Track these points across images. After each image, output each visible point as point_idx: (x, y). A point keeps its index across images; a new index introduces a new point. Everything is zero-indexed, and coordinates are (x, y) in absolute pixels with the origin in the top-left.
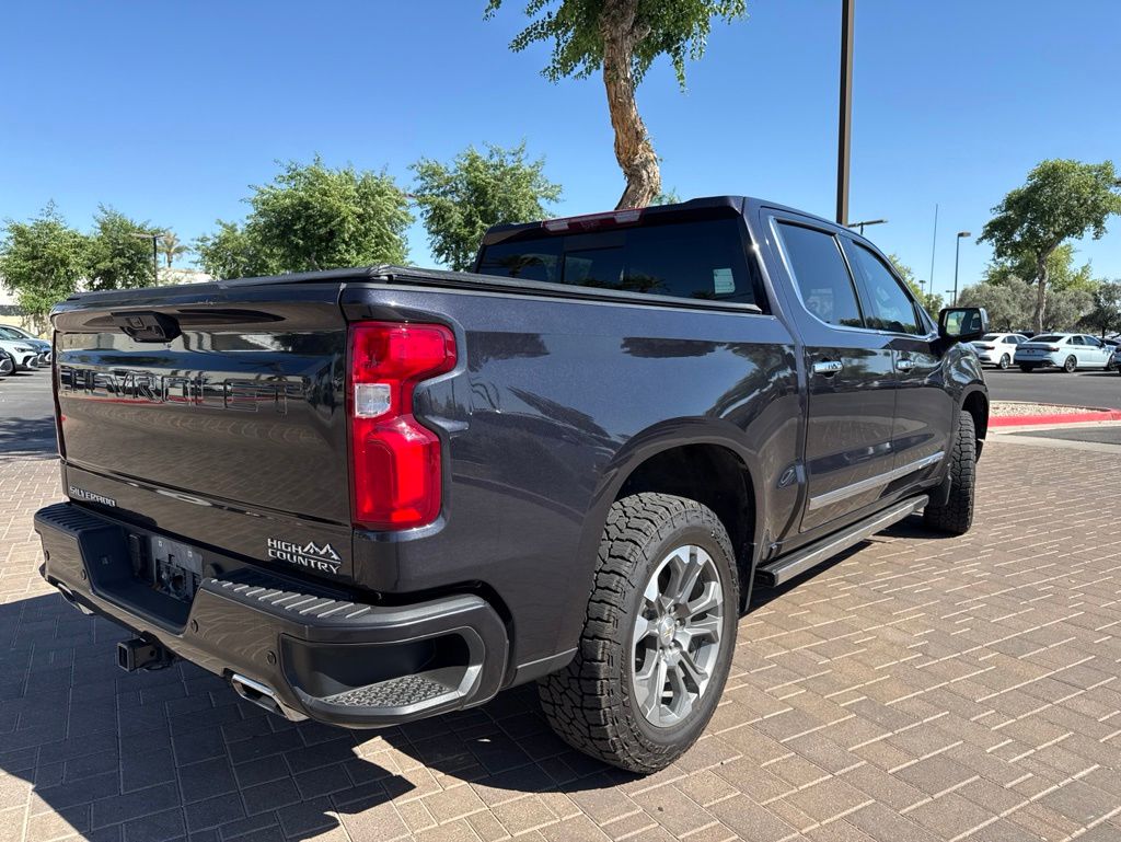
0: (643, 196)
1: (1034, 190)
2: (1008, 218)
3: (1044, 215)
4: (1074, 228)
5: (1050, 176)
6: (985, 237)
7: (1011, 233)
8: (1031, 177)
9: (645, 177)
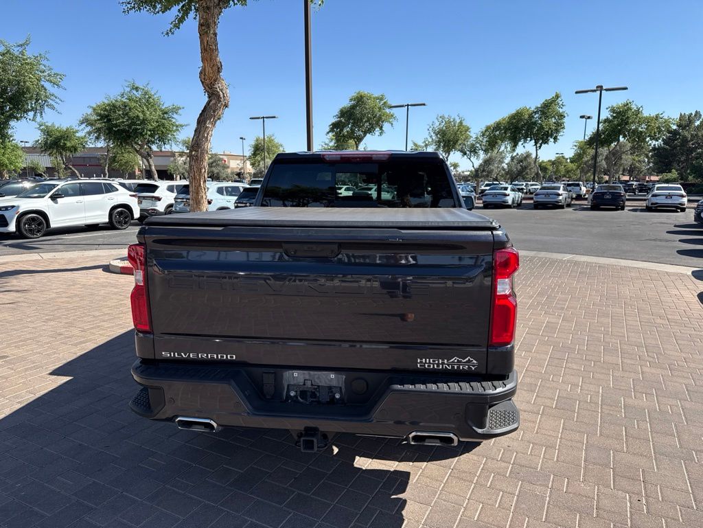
0: (220, 108)
1: (353, 107)
2: (340, 121)
3: (357, 122)
4: (370, 130)
5: (360, 100)
6: (330, 131)
7: (342, 130)
8: (351, 100)
9: (221, 96)
